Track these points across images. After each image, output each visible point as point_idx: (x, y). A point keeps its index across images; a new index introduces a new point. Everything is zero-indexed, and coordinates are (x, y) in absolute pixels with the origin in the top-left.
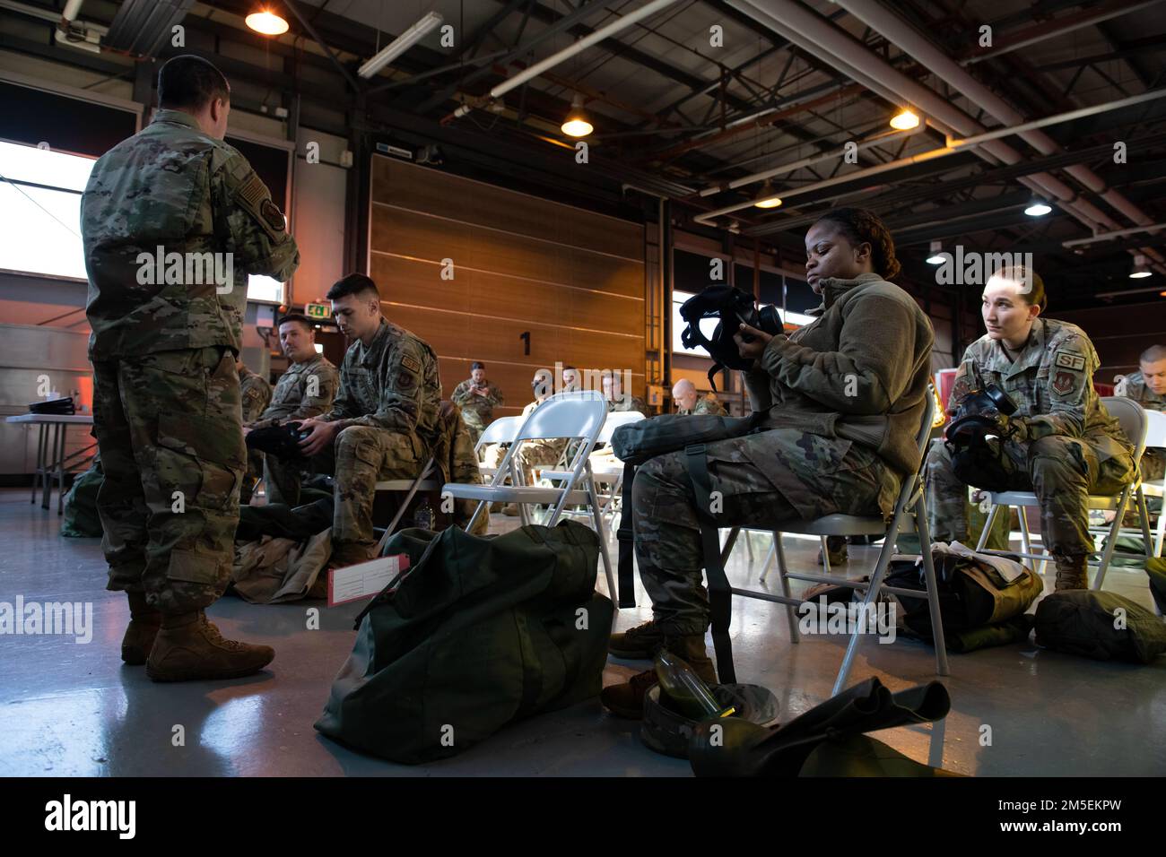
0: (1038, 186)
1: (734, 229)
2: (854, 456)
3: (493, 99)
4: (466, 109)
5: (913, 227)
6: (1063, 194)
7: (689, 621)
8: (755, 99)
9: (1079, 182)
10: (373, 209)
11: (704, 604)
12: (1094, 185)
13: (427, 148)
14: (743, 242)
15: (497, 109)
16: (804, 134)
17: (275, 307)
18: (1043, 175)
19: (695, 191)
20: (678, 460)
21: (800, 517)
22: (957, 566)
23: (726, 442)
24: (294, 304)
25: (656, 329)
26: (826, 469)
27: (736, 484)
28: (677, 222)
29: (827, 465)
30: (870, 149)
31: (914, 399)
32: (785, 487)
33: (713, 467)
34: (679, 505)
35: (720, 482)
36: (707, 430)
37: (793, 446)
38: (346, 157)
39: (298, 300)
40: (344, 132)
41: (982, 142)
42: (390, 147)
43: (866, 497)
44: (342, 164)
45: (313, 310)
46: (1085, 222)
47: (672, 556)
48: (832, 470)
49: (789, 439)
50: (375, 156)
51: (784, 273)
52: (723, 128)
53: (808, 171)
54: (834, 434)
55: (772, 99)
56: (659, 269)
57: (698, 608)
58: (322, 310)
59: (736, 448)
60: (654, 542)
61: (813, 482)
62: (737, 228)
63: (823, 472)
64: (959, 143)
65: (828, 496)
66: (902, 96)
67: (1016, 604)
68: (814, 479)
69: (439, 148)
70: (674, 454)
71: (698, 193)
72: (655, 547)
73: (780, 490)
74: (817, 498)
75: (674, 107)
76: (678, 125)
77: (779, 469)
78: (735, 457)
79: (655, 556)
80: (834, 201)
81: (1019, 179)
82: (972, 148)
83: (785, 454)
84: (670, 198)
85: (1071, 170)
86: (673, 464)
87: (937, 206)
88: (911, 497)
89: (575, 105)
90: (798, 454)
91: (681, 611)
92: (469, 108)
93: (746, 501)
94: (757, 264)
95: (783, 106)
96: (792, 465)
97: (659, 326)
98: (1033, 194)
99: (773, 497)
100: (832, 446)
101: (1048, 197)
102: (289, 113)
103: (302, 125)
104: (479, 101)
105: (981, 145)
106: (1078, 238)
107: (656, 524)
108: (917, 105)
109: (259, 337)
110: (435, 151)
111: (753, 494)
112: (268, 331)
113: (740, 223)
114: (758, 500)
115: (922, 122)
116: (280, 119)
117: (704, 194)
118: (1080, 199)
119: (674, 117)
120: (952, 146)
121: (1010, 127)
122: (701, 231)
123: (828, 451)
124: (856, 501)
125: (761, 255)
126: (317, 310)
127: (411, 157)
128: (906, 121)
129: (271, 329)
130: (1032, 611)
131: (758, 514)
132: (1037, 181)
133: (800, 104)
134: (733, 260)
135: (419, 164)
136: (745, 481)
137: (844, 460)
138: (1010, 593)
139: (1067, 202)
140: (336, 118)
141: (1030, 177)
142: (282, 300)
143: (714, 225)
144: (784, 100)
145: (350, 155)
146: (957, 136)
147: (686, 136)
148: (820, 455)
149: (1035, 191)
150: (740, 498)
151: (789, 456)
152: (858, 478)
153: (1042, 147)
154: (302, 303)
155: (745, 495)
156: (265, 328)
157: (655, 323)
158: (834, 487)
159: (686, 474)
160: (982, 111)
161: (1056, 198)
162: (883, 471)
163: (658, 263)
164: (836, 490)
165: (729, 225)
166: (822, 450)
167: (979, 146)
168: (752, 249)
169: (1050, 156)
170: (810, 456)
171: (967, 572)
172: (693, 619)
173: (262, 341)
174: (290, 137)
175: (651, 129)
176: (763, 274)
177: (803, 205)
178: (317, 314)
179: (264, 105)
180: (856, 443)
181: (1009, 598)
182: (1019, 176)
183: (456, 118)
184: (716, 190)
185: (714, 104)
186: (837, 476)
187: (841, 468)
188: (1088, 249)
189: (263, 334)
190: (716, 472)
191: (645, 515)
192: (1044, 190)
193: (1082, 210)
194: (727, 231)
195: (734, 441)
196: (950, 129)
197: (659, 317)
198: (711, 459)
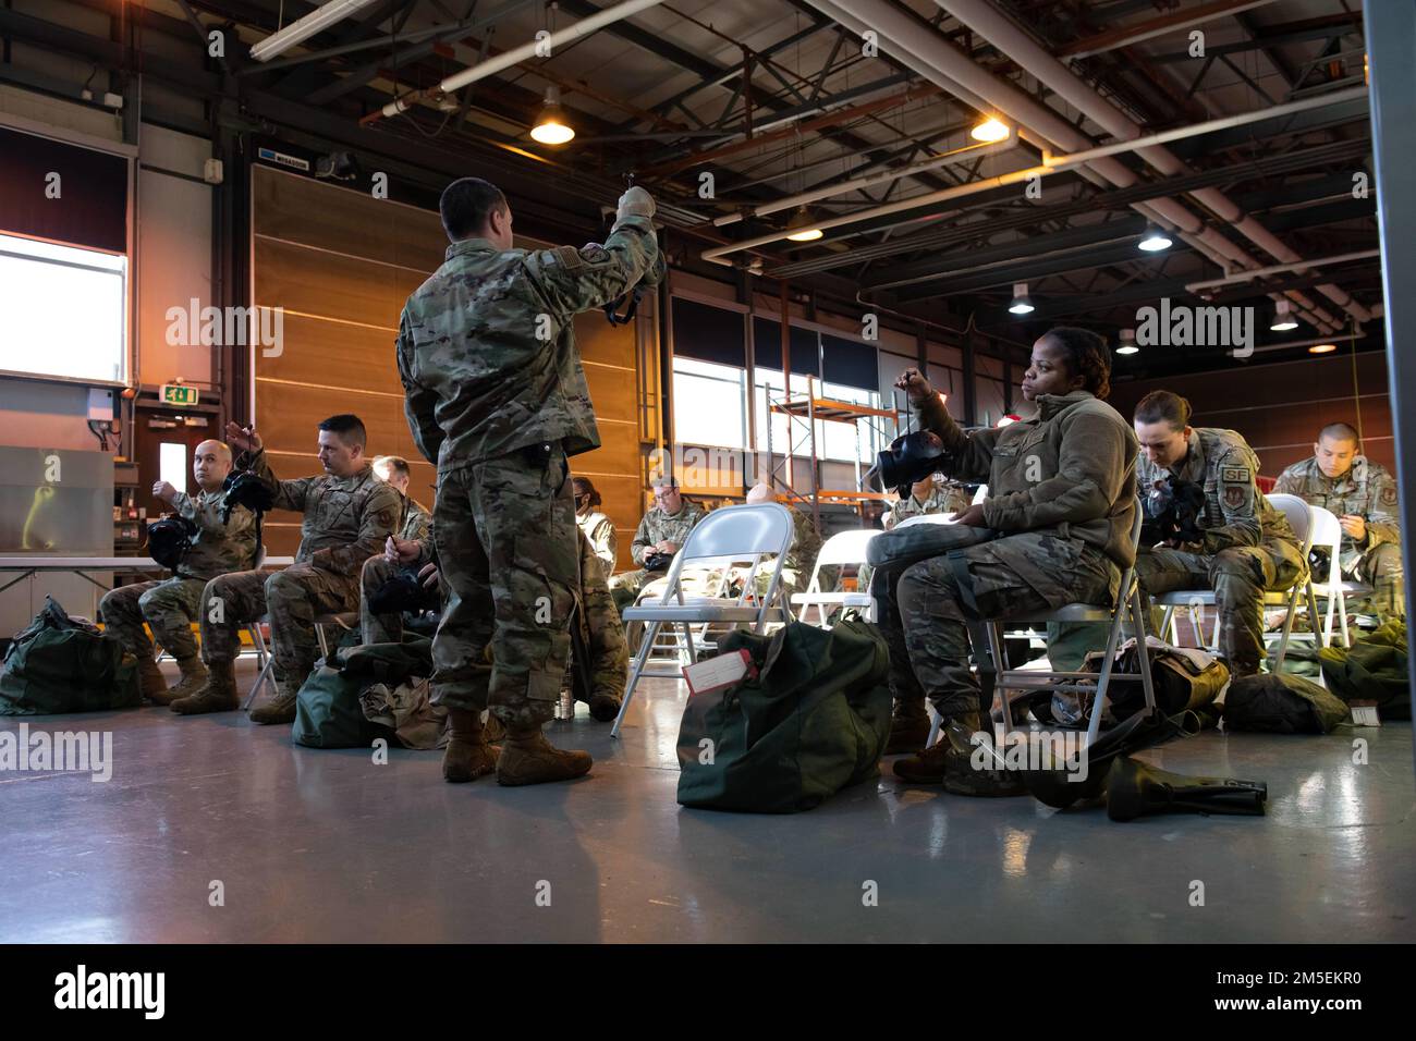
0: (1155, 212)
1: (755, 269)
2: (1087, 553)
3: (443, 94)
4: (401, 106)
5: (991, 265)
6: (1188, 224)
7: (965, 699)
8: (786, 92)
9: (1205, 207)
10: (255, 245)
11: (976, 685)
12: (1225, 211)
13: (334, 156)
14: (765, 286)
15: (446, 107)
16: (855, 143)
17: (116, 392)
18: (1162, 199)
19: (707, 219)
20: (940, 565)
21: (1049, 606)
22: (1156, 657)
23: (977, 547)
24: (144, 386)
25: (651, 412)
26: (1066, 564)
27: (994, 581)
28: (675, 259)
29: (1068, 561)
30: (944, 167)
31: (1125, 504)
32: (1036, 582)
33: (972, 568)
34: (947, 601)
35: (980, 580)
36: (962, 537)
37: (1037, 547)
38: (214, 169)
39: (149, 378)
40: (207, 130)
41: (1088, 160)
42: (277, 154)
43: (1099, 586)
44: (207, 179)
45: (173, 393)
46: (1214, 258)
47: (945, 645)
48: (1072, 565)
49: (1032, 542)
50: (256, 167)
51: (819, 329)
52: (750, 134)
53: (859, 194)
54: (1068, 536)
55: (814, 95)
56: (653, 326)
57: (972, 688)
58: (185, 393)
59: (988, 551)
60: (928, 635)
61: (1057, 577)
62: (759, 268)
63: (1065, 567)
64: (1059, 161)
65: (1069, 587)
66: (988, 100)
67: (1208, 693)
68: (1058, 573)
69: (350, 157)
70: (934, 559)
71: (711, 221)
72: (929, 639)
73: (1033, 585)
74: (1061, 589)
75: (677, 100)
76: (684, 127)
77: (1029, 567)
78: (989, 559)
79: (930, 647)
80: (888, 230)
81: (1132, 205)
82: (1076, 168)
83: (1031, 554)
84: (666, 227)
85: (1199, 195)
86: (936, 569)
87: (1022, 236)
88: (1130, 588)
89: (548, 101)
90: (1042, 554)
91: (959, 691)
92: (405, 105)
93: (1003, 596)
94: (785, 315)
95: (829, 107)
96: (1038, 563)
97: (655, 407)
98: (1149, 223)
99: (1025, 591)
100: (1069, 545)
101: (1168, 228)
102: (125, 101)
103: (145, 120)
104: (421, 96)
105: (1087, 163)
106: (1204, 279)
107: (927, 619)
108: (1006, 112)
109: (93, 436)
110: (345, 161)
111: (1010, 589)
112: (105, 426)
113: (764, 261)
114: (1014, 594)
115: (1014, 133)
116: (111, 110)
117: (719, 223)
118: (1208, 230)
119: (675, 114)
120: (1050, 164)
121: (1124, 142)
122: (713, 272)
123: (1067, 550)
124: (1091, 591)
125: (790, 303)
126: (178, 393)
127: (307, 169)
128: (992, 131)
129: (109, 423)
130: (1220, 699)
131: (1013, 607)
132: (1157, 209)
133: (857, 105)
134: (752, 311)
135: (319, 179)
136: (1002, 579)
137: (1081, 557)
138: (1203, 679)
139: (1193, 234)
140: (192, 109)
141: (1147, 203)
142: (126, 381)
143: (729, 264)
144: (832, 99)
145: (219, 164)
146: (1056, 152)
147: (695, 142)
148: (1061, 553)
149: (1151, 218)
150: (998, 593)
151: (1035, 556)
152: (1092, 571)
153: (1162, 165)
154: (155, 383)
155: (1002, 590)
156: (99, 422)
157: (650, 401)
158: (1074, 579)
159: (948, 576)
160: (1082, 116)
161: (1178, 229)
162: (1110, 566)
163: (652, 318)
164: (1076, 582)
165: (749, 265)
166: (1062, 549)
167: (1084, 164)
168: (778, 296)
169: (1173, 176)
170: (1052, 554)
171: (1164, 662)
172: (969, 698)
173: (98, 442)
174: (128, 137)
175: (643, 130)
176: (794, 331)
177: (848, 236)
178: (177, 399)
179: (88, 89)
180: (1088, 543)
181: (1203, 684)
182: (1132, 202)
183: (384, 117)
184: (737, 218)
185: (735, 99)
186: (1076, 570)
187: (1079, 563)
188: (1217, 294)
189: (98, 431)
190: (975, 573)
191: (917, 613)
192: (1164, 219)
193: (1210, 244)
194: (744, 272)
195: (986, 545)
196: (1049, 142)
197: (655, 394)
198: (970, 561)
